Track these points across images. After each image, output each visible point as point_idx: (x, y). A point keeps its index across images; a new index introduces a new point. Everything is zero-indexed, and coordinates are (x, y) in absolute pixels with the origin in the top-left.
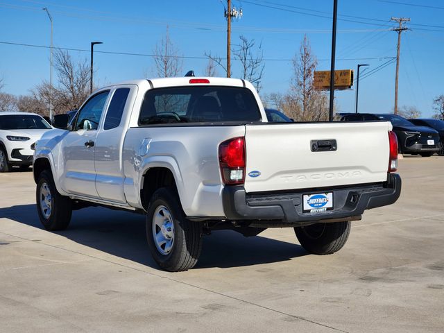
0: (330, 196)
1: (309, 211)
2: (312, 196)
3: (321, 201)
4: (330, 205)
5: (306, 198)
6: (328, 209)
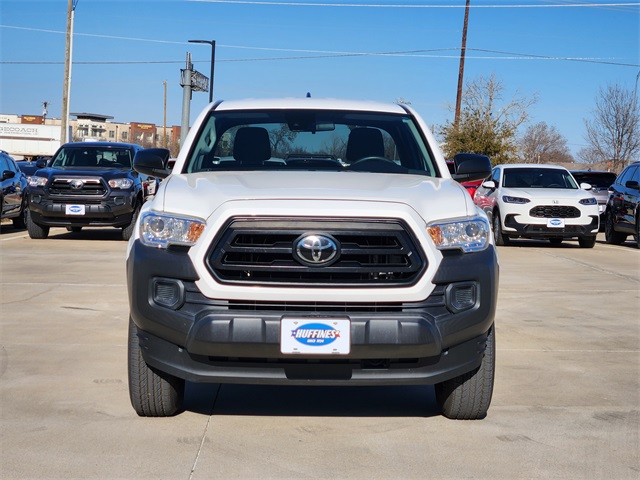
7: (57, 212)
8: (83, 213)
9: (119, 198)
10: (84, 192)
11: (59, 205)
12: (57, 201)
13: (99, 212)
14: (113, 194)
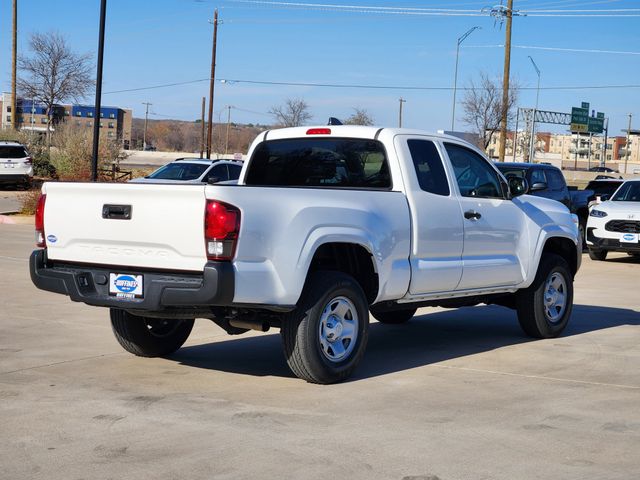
0: (139, 279)
1: (114, 294)
2: (120, 275)
3: (130, 284)
4: (139, 291)
5: (113, 277)
6: (137, 296)
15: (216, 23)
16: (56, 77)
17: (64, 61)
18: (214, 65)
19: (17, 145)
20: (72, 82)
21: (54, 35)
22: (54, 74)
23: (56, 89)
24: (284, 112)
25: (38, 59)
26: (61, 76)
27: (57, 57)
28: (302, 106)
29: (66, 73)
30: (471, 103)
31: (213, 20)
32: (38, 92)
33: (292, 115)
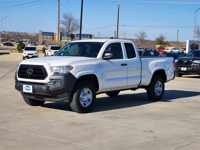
7: (179, 69)
8: (186, 70)
9: (196, 66)
10: (187, 64)
11: (180, 68)
12: (180, 66)
13: (190, 70)
14: (195, 65)
15: (119, 8)
16: (70, 26)
17: (72, 21)
18: (118, 21)
19: (59, 46)
20: (74, 27)
21: (70, 13)
22: (69, 25)
23: (70, 29)
24: (139, 35)
25: (65, 20)
26: (71, 25)
27: (70, 20)
28: (144, 33)
29: (73, 25)
30: (197, 31)
31: (118, 7)
32: (65, 30)
33: (141, 36)
